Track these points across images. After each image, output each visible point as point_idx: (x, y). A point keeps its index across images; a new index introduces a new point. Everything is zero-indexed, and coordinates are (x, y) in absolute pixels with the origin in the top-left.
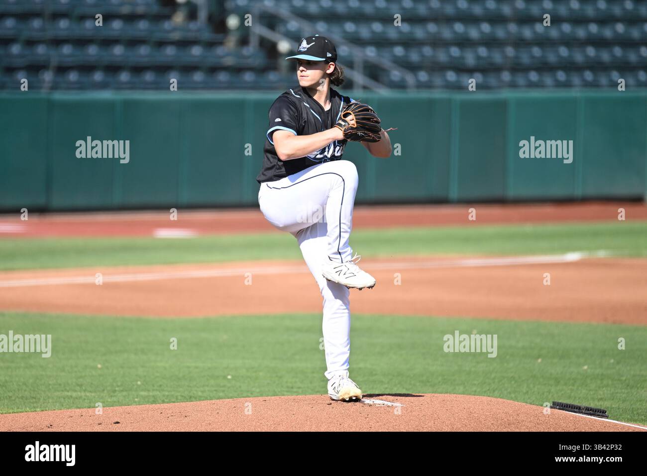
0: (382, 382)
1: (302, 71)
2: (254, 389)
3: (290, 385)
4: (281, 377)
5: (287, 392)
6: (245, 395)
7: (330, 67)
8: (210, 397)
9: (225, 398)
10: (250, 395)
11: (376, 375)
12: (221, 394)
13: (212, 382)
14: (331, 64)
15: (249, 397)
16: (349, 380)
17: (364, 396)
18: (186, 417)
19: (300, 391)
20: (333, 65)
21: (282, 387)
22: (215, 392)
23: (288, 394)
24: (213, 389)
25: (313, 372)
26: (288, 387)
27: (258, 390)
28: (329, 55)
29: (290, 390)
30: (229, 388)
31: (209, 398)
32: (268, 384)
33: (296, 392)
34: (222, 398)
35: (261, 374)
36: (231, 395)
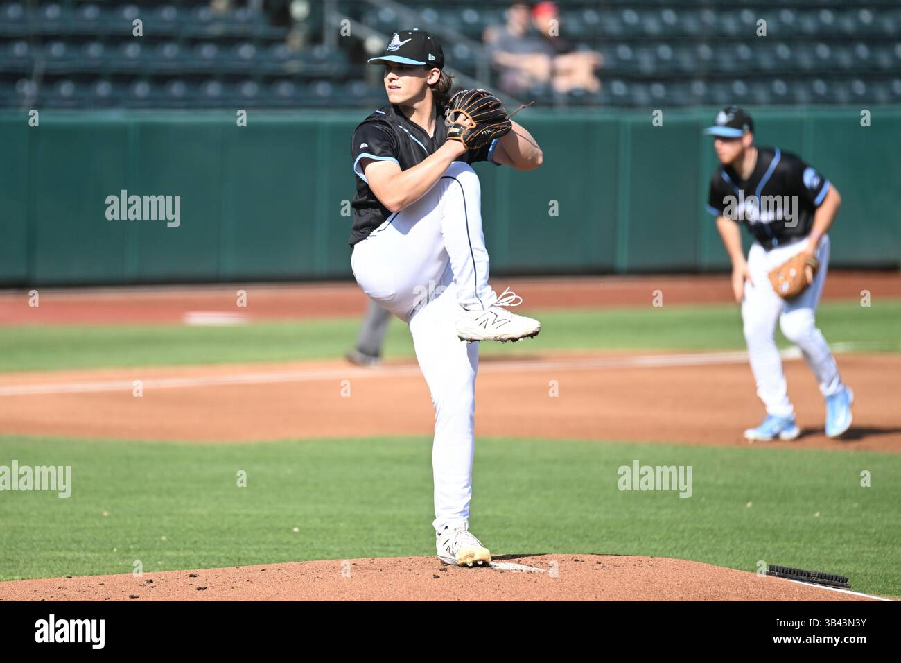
0: (518, 537)
1: (391, 80)
2: (331, 547)
3: (384, 541)
4: (371, 530)
5: (380, 551)
6: (319, 555)
7: (433, 75)
8: (268, 559)
9: (289, 561)
10: (325, 556)
11: (510, 525)
12: (284, 555)
13: (270, 537)
14: (434, 71)
15: (325, 559)
16: (469, 534)
17: (493, 559)
18: (233, 588)
19: (399, 549)
20: (438, 72)
21: (373, 543)
22: (275, 552)
23: (381, 554)
24: (272, 547)
25: (418, 523)
26: (381, 545)
27: (337, 549)
28: (432, 58)
29: (385, 549)
30: (296, 545)
31: (266, 560)
32: (353, 540)
33: (392, 552)
34: (284, 561)
35: (342, 525)
36: (298, 556)
